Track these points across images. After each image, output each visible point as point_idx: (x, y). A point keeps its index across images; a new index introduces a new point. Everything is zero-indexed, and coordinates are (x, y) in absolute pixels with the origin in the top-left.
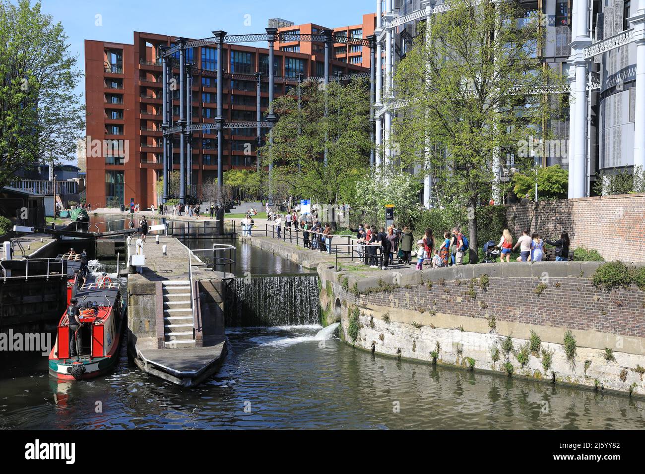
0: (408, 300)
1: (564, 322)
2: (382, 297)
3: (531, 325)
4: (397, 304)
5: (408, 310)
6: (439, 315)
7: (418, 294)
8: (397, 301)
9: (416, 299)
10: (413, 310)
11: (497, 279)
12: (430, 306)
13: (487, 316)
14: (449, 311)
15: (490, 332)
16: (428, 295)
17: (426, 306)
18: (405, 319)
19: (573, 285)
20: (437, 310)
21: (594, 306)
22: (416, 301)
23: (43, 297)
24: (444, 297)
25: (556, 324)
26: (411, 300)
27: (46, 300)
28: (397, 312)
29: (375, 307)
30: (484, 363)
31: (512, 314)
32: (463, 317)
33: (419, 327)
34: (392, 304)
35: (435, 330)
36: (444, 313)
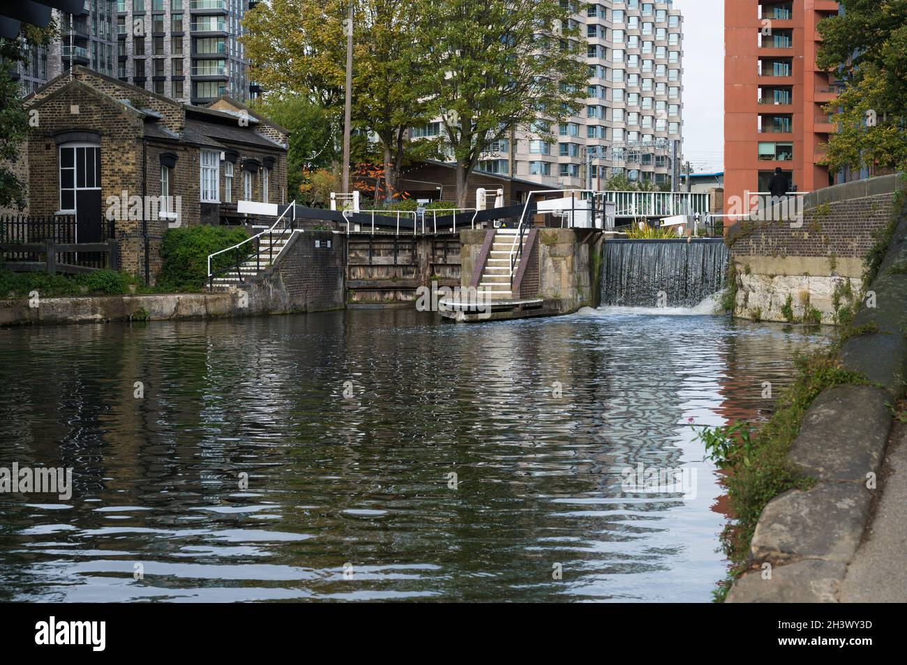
0: (764, 243)
2: (745, 244)
4: (755, 250)
5: (764, 257)
6: (789, 258)
7: (772, 234)
8: (755, 246)
9: (770, 240)
10: (768, 255)
11: (837, 204)
12: (782, 248)
13: (829, 253)
14: (797, 252)
15: (833, 275)
16: (780, 234)
17: (778, 249)
18: (762, 269)
20: (787, 252)
22: (770, 244)
23: (395, 259)
24: (793, 233)
26: (767, 243)
27: (399, 263)
28: (756, 261)
29: (742, 258)
30: (828, 315)
31: (850, 247)
32: (809, 258)
33: (772, 277)
34: (752, 251)
35: (787, 278)
36: (793, 255)
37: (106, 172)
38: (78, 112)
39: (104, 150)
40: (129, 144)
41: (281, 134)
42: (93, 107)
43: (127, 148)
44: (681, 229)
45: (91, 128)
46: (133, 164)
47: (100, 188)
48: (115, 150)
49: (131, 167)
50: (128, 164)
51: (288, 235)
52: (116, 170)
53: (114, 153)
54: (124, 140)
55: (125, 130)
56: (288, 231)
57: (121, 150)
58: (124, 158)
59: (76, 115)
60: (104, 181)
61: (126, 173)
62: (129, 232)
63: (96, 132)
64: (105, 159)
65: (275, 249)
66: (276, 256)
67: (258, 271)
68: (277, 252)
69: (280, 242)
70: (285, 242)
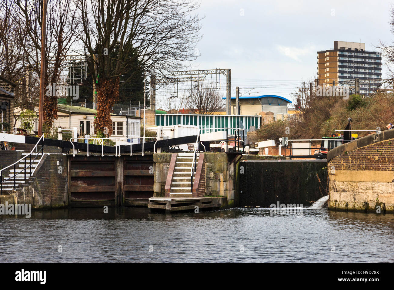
0: (350, 162)
2: (338, 163)
4: (345, 167)
5: (351, 171)
7: (355, 157)
9: (354, 161)
10: (353, 170)
12: (362, 166)
13: (391, 168)
14: (372, 168)
16: (361, 157)
17: (360, 166)
18: (349, 178)
20: (365, 168)
22: (355, 163)
24: (369, 157)
26: (352, 162)
28: (345, 173)
32: (379, 172)
34: (342, 167)
36: (369, 170)
41: (10, 86)
44: (267, 150)
51: (40, 156)
56: (40, 154)
65: (33, 166)
66: (33, 171)
67: (25, 180)
68: (34, 168)
69: (36, 161)
70: (39, 161)
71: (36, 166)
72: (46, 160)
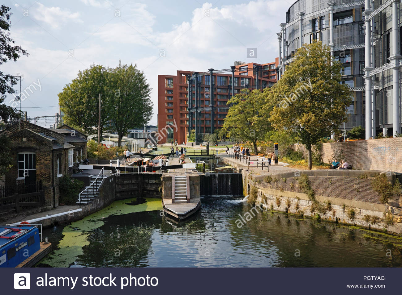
0: (276, 185)
1: (341, 196)
2: (265, 184)
3: (327, 197)
5: (276, 190)
6: (289, 192)
7: (280, 183)
8: (271, 186)
10: (278, 190)
14: (293, 191)
15: (310, 200)
16: (284, 184)
17: (283, 188)
18: (274, 193)
19: (345, 180)
20: (288, 190)
21: (354, 189)
22: (279, 186)
24: (291, 184)
25: (338, 196)
28: (271, 191)
29: (263, 188)
30: (308, 213)
31: (319, 192)
32: (299, 193)
37: (38, 164)
38: (26, 141)
39: (37, 155)
40: (47, 153)
41: (85, 137)
42: (32, 139)
43: (47, 154)
45: (32, 147)
46: (49, 161)
47: (35, 169)
48: (41, 155)
49: (48, 162)
50: (47, 161)
51: (102, 179)
52: (42, 163)
53: (41, 156)
54: (45, 151)
55: (46, 148)
56: (102, 177)
57: (44, 155)
58: (45, 158)
59: (25, 142)
60: (37, 167)
61: (46, 164)
62: (47, 186)
63: (33, 148)
64: (37, 158)
65: (98, 184)
66: (98, 187)
67: (94, 194)
68: (99, 186)
69: (100, 181)
70: (101, 182)
71: (100, 184)
72: (105, 181)
